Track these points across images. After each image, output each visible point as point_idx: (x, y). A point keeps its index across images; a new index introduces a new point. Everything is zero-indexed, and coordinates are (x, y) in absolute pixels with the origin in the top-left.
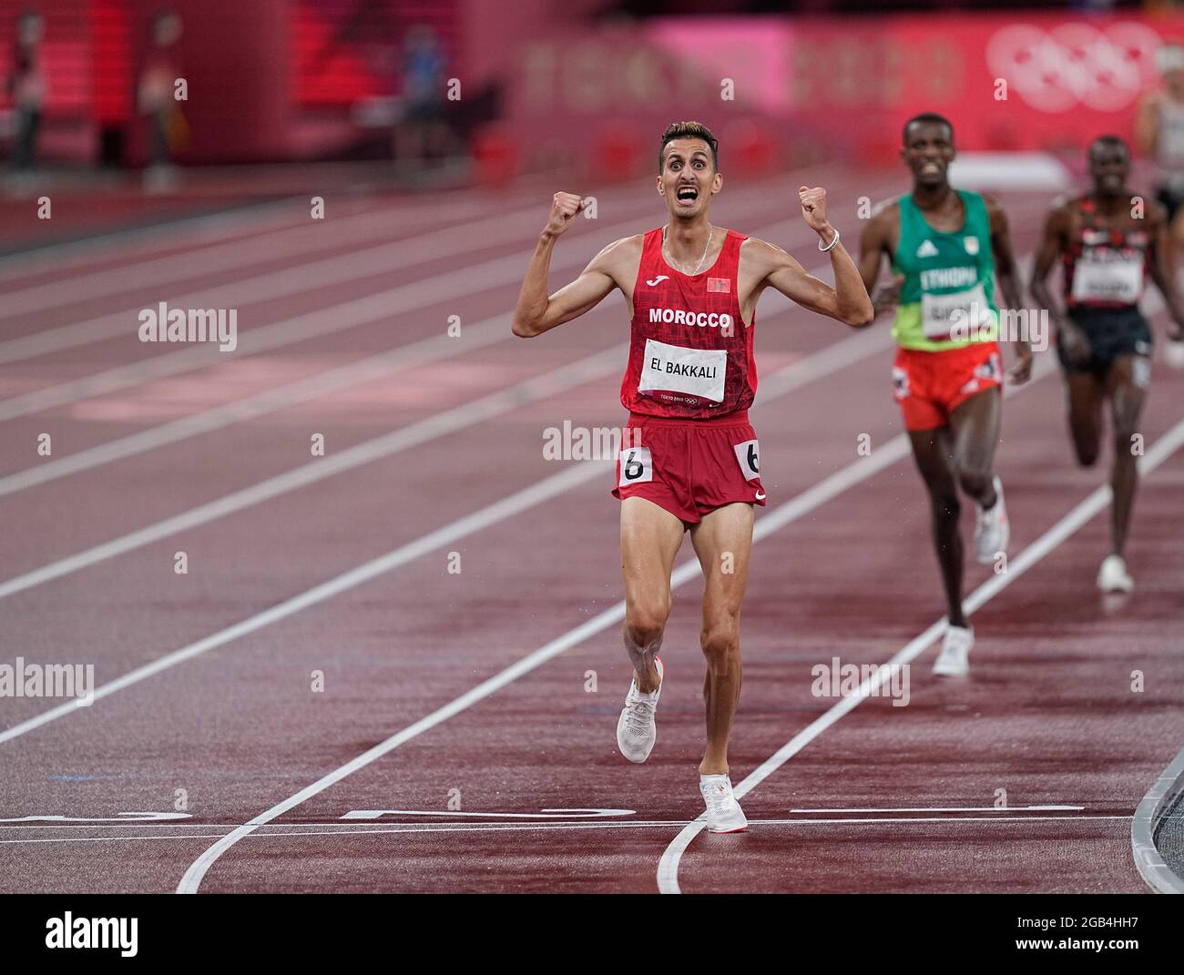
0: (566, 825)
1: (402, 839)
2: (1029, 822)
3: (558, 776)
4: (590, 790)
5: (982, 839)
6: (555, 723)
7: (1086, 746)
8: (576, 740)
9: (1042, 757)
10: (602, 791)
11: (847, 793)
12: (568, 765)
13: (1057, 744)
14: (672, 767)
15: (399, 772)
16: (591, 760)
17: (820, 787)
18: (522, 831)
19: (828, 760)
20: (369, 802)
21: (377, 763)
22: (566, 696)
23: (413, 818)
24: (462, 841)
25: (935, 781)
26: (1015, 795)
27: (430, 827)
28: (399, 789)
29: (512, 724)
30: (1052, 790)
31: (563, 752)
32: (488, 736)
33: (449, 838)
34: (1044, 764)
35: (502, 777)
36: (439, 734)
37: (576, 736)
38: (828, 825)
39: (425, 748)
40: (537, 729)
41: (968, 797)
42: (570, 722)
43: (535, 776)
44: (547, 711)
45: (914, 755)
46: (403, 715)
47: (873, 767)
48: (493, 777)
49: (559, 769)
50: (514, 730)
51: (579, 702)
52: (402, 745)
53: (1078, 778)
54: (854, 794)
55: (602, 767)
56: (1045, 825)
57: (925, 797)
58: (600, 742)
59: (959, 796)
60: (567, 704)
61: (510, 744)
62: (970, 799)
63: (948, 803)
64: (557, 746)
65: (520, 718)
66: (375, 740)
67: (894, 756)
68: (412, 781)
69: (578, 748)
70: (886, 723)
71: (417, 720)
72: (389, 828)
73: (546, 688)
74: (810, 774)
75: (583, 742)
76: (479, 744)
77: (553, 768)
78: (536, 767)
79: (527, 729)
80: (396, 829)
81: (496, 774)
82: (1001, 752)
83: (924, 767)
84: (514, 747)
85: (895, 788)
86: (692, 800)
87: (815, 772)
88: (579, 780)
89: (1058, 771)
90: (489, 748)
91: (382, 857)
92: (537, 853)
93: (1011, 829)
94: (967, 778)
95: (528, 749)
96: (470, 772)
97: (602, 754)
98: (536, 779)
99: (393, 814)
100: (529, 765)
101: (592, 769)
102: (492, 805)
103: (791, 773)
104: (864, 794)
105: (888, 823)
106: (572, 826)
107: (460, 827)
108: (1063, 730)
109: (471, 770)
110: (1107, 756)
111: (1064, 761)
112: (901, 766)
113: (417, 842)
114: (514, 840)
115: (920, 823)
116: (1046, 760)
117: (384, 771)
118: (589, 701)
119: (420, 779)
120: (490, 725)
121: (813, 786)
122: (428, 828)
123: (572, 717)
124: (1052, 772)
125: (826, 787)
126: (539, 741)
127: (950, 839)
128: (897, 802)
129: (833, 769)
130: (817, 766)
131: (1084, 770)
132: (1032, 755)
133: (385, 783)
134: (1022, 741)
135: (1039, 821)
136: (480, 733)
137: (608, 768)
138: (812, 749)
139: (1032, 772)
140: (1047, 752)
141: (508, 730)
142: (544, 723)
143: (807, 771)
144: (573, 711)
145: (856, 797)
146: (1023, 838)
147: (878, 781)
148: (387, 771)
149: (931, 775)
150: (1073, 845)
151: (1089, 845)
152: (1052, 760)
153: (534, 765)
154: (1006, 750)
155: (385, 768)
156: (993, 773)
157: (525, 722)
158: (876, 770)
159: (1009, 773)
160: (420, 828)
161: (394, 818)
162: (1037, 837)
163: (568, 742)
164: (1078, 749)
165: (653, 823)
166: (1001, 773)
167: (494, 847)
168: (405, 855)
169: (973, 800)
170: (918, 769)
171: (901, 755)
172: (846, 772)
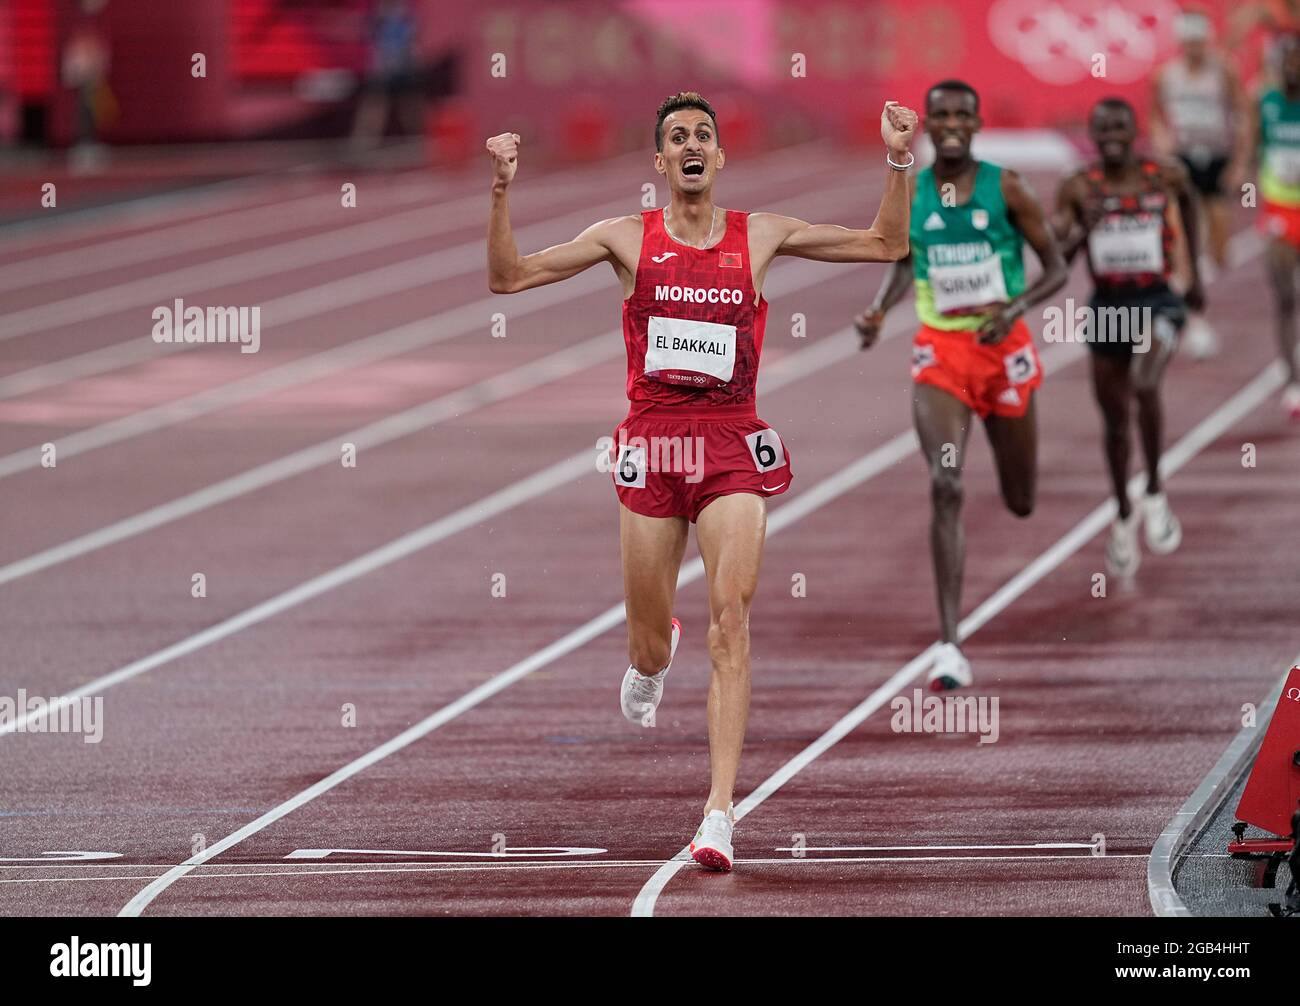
0: (530, 865)
1: (351, 880)
2: (1036, 861)
3: (522, 811)
4: (558, 827)
5: (985, 879)
6: (518, 753)
7: (1098, 778)
8: (542, 772)
9: (1050, 789)
10: (570, 828)
11: (837, 829)
12: (533, 799)
13: (1066, 776)
14: (646, 801)
15: (349, 807)
16: (558, 793)
17: (807, 823)
18: (483, 872)
19: (816, 794)
20: (316, 840)
21: (323, 797)
22: (531, 723)
23: (364, 857)
24: (418, 882)
25: (933, 816)
26: (1020, 832)
27: (382, 867)
28: (348, 825)
29: (474, 754)
30: (1062, 826)
31: (528, 785)
32: (445, 768)
33: (403, 879)
34: (1052, 798)
35: (462, 813)
36: (390, 766)
37: (542, 768)
38: (817, 864)
39: (377, 780)
40: (499, 761)
41: (969, 833)
42: (534, 753)
43: (498, 811)
44: (509, 741)
45: (909, 788)
46: (352, 745)
47: (865, 801)
48: (451, 813)
49: (523, 804)
50: (474, 760)
51: (545, 730)
52: (351, 777)
53: (1090, 813)
54: (845, 830)
55: (568, 802)
56: (1054, 864)
57: (924, 833)
58: (567, 774)
59: (959, 833)
60: (532, 733)
61: (469, 777)
62: (971, 836)
63: (948, 840)
64: (521, 779)
65: (480, 748)
66: (322, 771)
67: (889, 789)
68: (363, 817)
69: (542, 781)
70: (880, 752)
71: (368, 750)
72: (337, 868)
73: (508, 715)
74: (797, 809)
75: (550, 774)
76: (436, 776)
77: (516, 803)
78: (498, 801)
79: (487, 759)
80: (346, 869)
81: (455, 809)
82: (1005, 784)
83: (921, 801)
84: (474, 780)
85: (890, 824)
86: (667, 837)
87: (803, 806)
88: (545, 815)
89: (1066, 805)
90: (448, 781)
91: (330, 900)
92: (499, 896)
93: (1016, 868)
94: (969, 813)
95: (489, 782)
96: (426, 807)
97: (570, 787)
98: (498, 814)
99: (342, 854)
100: (490, 799)
101: (559, 803)
102: (450, 843)
103: (775, 808)
104: (856, 830)
105: (882, 862)
106: (537, 866)
107: (416, 867)
108: (1074, 761)
109: (427, 805)
110: (1121, 789)
111: (1073, 794)
112: (896, 800)
113: (369, 883)
114: (474, 882)
115: (917, 862)
116: (1054, 794)
117: (332, 806)
118: (556, 730)
119: (372, 814)
120: (448, 755)
121: (800, 821)
122: (380, 868)
123: (537, 747)
124: (1061, 806)
125: (815, 823)
126: (501, 773)
127: (950, 880)
128: (892, 839)
129: (820, 804)
130: (804, 801)
131: (1096, 804)
132: (1039, 788)
133: (333, 819)
134: (1028, 772)
135: (1048, 860)
136: (437, 765)
137: (577, 803)
138: (800, 782)
139: (1039, 807)
140: (1054, 785)
141: (468, 761)
142: (507, 753)
143: (794, 805)
144: (539, 740)
145: (847, 834)
146: (1030, 878)
147: (871, 817)
148: (336, 806)
149: (929, 810)
150: (1083, 885)
151: (1102, 887)
152: (1061, 794)
153: (496, 799)
154: (1011, 783)
155: (334, 803)
156: (996, 808)
157: (485, 753)
158: (868, 804)
159: (1015, 808)
160: (371, 868)
161: (343, 857)
162: (1045, 878)
163: (533, 775)
164: (1091, 782)
165: (626, 863)
166: (1005, 808)
167: (452, 889)
168: (355, 898)
169: (975, 837)
170: (915, 803)
171: (897, 789)
172: (836, 806)
